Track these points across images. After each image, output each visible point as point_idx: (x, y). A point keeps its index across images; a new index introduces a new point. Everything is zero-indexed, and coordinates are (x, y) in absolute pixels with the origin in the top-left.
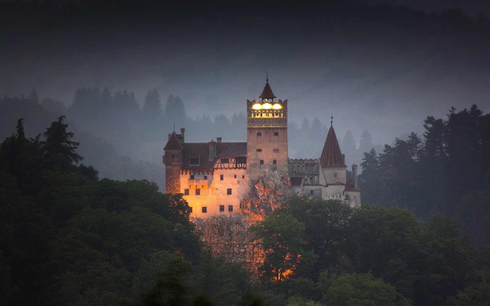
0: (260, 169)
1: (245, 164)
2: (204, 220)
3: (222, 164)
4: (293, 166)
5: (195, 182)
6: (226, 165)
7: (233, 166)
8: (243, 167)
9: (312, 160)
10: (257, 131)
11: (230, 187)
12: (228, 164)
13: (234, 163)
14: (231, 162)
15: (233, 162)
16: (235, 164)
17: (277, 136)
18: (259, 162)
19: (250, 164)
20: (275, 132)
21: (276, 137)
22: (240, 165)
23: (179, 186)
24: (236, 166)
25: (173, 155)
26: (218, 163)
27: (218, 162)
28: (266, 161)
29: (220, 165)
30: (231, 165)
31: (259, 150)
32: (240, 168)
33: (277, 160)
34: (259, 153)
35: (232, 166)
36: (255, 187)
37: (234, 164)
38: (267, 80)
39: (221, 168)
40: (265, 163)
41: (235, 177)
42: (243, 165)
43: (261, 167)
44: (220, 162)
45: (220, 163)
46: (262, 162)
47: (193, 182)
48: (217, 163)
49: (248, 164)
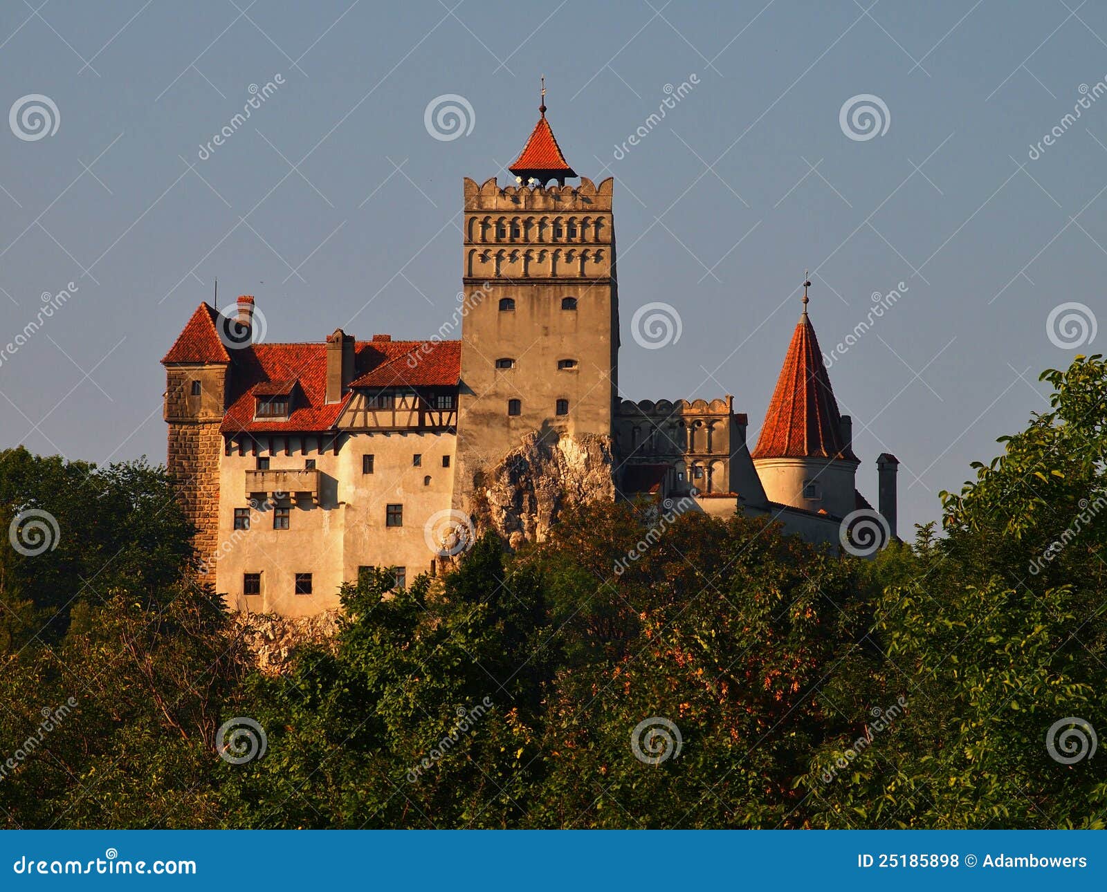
0: (508, 432)
1: (454, 414)
2: (302, 622)
3: (370, 414)
4: (634, 428)
5: (271, 481)
6: (384, 418)
7: (409, 423)
8: (444, 423)
9: (703, 403)
10: (500, 293)
11: (398, 496)
12: (391, 413)
13: (413, 409)
14: (403, 406)
15: (410, 407)
16: (416, 414)
17: (575, 312)
18: (504, 407)
19: (470, 412)
20: (566, 296)
21: (569, 315)
22: (436, 415)
23: (215, 495)
24: (422, 420)
25: (195, 385)
26: (356, 411)
27: (353, 406)
28: (530, 403)
29: (360, 415)
30: (402, 419)
31: (504, 363)
32: (436, 430)
33: (572, 397)
34: (503, 374)
35: (407, 418)
36: (487, 499)
37: (411, 415)
38: (543, 109)
39: (368, 431)
40: (523, 411)
41: (417, 460)
42: (445, 415)
43: (513, 423)
44: (362, 406)
45: (360, 411)
46: (515, 406)
47: (263, 482)
48: (352, 411)
49: (463, 413)
